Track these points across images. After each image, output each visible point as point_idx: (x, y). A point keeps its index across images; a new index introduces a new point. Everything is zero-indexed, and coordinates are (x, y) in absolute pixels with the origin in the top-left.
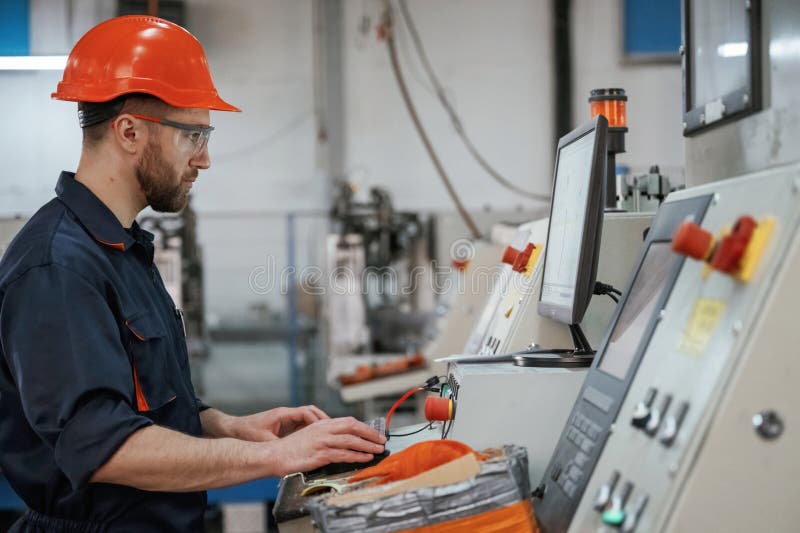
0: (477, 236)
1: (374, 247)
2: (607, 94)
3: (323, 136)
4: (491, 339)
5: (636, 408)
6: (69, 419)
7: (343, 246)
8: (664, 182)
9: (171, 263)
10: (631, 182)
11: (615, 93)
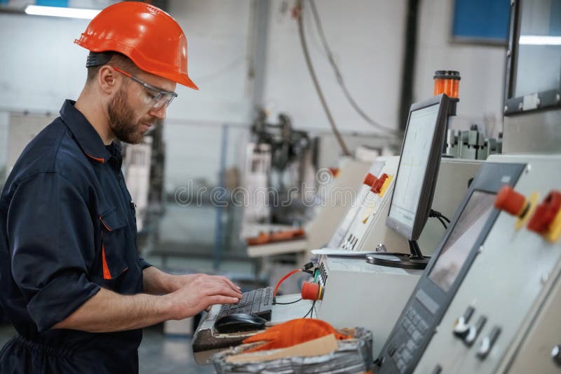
0: (347, 153)
1: (278, 153)
2: (447, 74)
3: (251, 74)
4: (351, 236)
5: (457, 322)
6: (48, 283)
7: (257, 151)
8: (480, 136)
9: (144, 153)
10: (456, 134)
11: (452, 74)
